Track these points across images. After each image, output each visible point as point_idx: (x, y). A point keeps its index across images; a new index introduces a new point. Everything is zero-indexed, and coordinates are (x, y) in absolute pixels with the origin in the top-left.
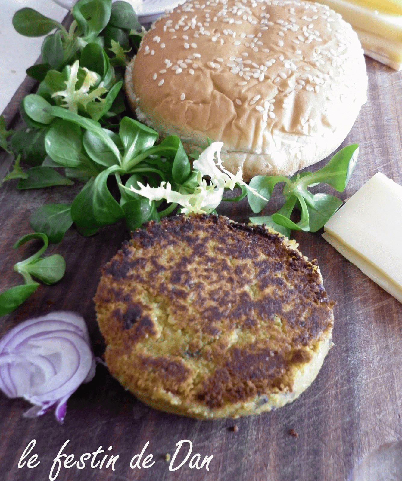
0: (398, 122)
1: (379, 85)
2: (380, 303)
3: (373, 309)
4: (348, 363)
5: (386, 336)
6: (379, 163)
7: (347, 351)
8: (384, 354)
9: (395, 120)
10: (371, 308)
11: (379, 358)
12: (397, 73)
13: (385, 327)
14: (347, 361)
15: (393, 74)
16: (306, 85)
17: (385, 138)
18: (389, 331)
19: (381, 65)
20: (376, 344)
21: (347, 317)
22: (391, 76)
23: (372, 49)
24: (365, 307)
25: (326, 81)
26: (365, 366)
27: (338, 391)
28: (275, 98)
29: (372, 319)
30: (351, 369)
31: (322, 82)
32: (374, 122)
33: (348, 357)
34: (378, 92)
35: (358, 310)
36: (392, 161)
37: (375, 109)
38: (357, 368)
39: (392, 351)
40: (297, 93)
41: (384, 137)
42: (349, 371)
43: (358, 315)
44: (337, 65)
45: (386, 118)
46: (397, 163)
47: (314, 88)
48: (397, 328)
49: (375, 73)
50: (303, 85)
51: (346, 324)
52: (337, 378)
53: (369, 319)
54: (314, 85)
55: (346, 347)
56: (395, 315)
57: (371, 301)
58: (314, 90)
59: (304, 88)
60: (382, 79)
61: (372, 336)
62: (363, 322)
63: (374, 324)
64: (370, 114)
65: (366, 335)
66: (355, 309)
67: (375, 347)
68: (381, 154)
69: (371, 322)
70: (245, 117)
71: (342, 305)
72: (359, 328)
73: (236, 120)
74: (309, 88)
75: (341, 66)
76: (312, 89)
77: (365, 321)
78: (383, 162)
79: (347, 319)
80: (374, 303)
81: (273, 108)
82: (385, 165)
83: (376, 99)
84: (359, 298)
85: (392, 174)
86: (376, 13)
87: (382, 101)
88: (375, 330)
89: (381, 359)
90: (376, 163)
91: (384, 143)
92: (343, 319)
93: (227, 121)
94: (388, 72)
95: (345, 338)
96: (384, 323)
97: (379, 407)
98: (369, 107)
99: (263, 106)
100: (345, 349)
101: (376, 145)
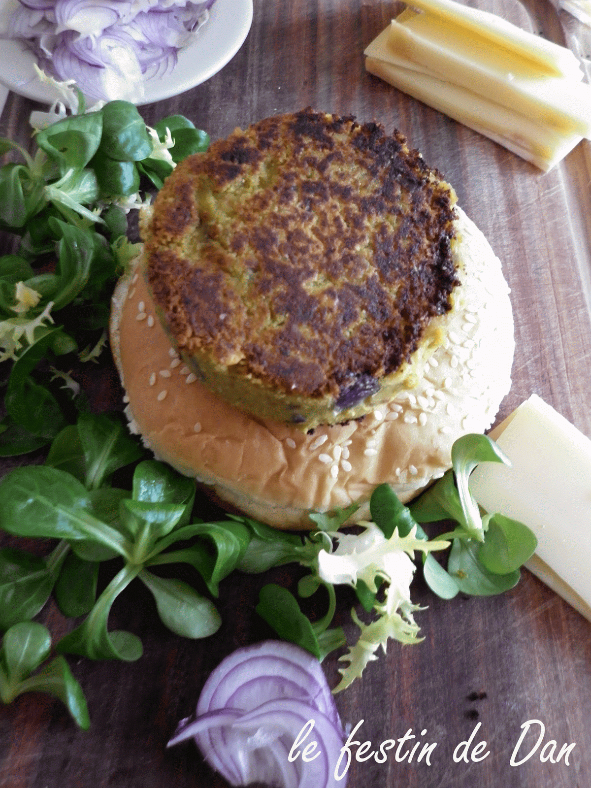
0: (552, 274)
1: (520, 201)
2: (543, 606)
3: (534, 617)
4: (507, 710)
5: (554, 661)
6: (528, 354)
7: (503, 691)
8: (553, 690)
9: (547, 270)
10: (531, 615)
11: (546, 696)
12: (544, 175)
13: (551, 645)
14: (505, 708)
15: (539, 178)
16: (404, 412)
17: (534, 306)
18: (558, 652)
19: (521, 161)
20: (541, 675)
21: (500, 634)
22: (537, 182)
23: (506, 135)
24: (523, 615)
25: (439, 400)
26: (528, 713)
27: (497, 757)
28: (351, 438)
29: (534, 634)
30: (512, 719)
31: (432, 403)
32: (516, 275)
33: (505, 700)
34: (519, 215)
35: (514, 621)
36: (547, 349)
37: (517, 250)
38: (520, 716)
39: (563, 684)
40: (389, 427)
41: (533, 303)
42: (509, 724)
43: (515, 629)
44: (459, 364)
45: (533, 266)
46: (554, 351)
47: (418, 417)
48: (568, 646)
49: (512, 178)
50: (399, 413)
51: (500, 646)
52: (494, 736)
53: (530, 634)
54: (418, 412)
55: (502, 684)
56: (564, 624)
57: (531, 603)
58: (418, 421)
59: (401, 418)
60: (523, 188)
61: (535, 662)
62: (522, 639)
63: (537, 642)
64: (510, 260)
65: (528, 662)
66: (510, 619)
67: (540, 680)
68: (530, 336)
69: (533, 640)
70: (301, 470)
71: (492, 615)
72: (518, 651)
73: (286, 472)
74: (410, 419)
75: (465, 363)
76: (415, 420)
77: (525, 638)
78: (534, 352)
79: (500, 638)
80: (534, 607)
81: (347, 454)
82: (537, 356)
83: (517, 229)
84: (514, 600)
85: (548, 374)
86: (511, 77)
87: (526, 233)
88: (538, 653)
89: (549, 700)
90: (524, 355)
91: (534, 314)
92: (496, 638)
93: (271, 473)
94: (531, 173)
95: (499, 670)
96: (551, 638)
97: (552, 777)
98: (508, 246)
99: (331, 454)
100: (501, 688)
101: (521, 319)
